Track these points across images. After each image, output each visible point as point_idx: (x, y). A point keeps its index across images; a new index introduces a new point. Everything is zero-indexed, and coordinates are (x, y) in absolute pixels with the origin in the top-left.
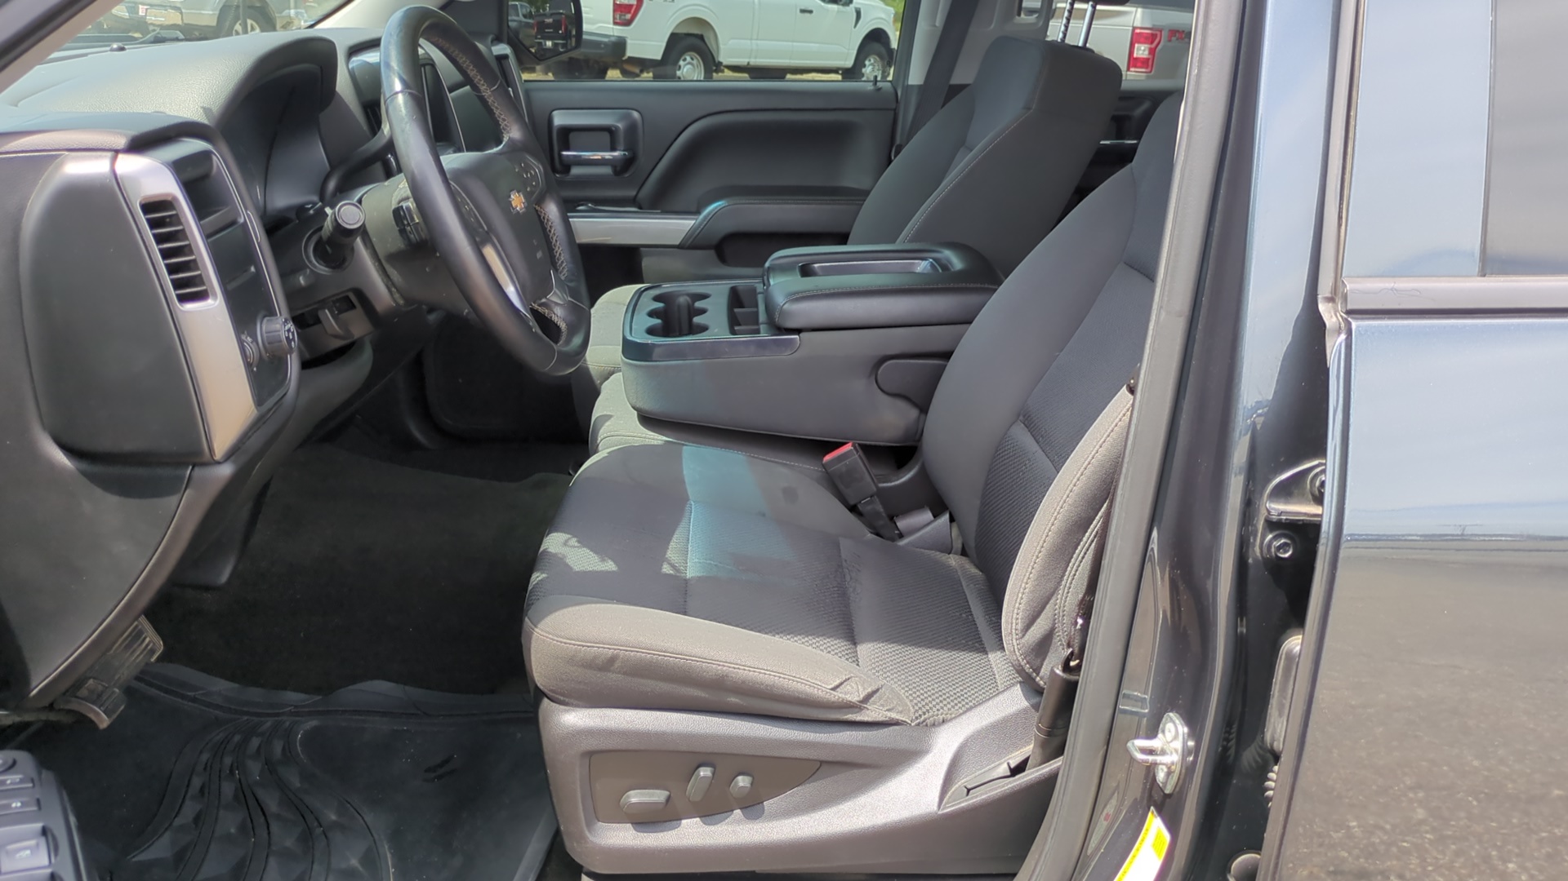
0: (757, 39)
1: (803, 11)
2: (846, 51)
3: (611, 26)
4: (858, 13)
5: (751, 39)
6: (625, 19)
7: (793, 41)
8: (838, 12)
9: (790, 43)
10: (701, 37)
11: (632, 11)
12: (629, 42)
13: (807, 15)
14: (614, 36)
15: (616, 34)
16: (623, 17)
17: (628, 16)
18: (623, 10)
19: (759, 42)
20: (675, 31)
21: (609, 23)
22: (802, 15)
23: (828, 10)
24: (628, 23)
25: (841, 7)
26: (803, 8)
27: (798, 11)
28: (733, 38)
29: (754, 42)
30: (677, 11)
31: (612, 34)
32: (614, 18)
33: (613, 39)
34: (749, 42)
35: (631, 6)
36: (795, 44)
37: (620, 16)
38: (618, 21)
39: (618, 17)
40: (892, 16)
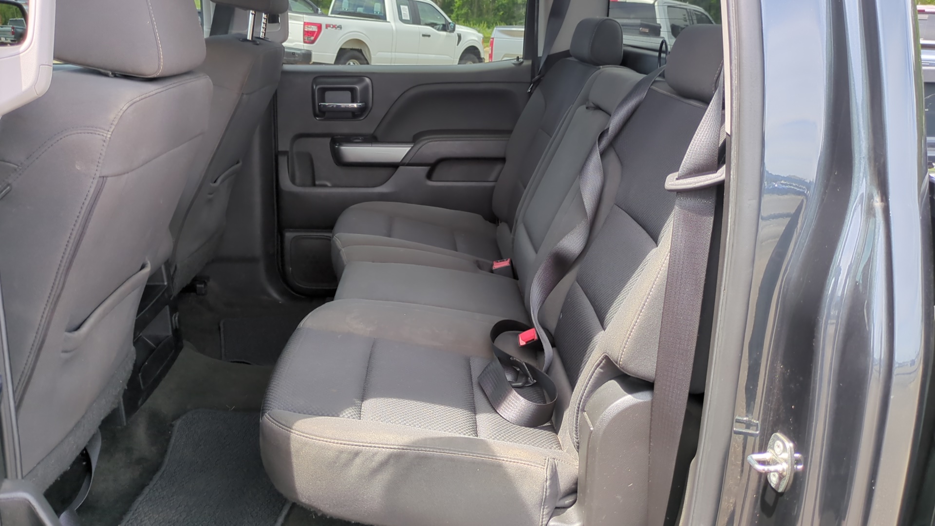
0: (395, 52)
1: (424, 35)
2: (452, 59)
3: (302, 44)
4: (460, 37)
5: (391, 52)
6: (311, 40)
7: (418, 53)
8: (447, 36)
9: (416, 55)
10: (360, 51)
11: (315, 35)
12: (313, 53)
13: (427, 38)
14: (304, 50)
15: (305, 48)
16: (309, 39)
17: (312, 38)
18: (309, 34)
19: (396, 54)
20: (343, 47)
21: (300, 42)
22: (424, 37)
23: (440, 35)
24: (313, 42)
25: (448, 33)
26: (424, 34)
27: (421, 35)
28: (379, 52)
29: (393, 53)
30: (343, 36)
31: (303, 48)
32: (304, 39)
33: (303, 52)
34: (390, 53)
35: (314, 32)
36: (419, 55)
37: (308, 38)
38: (306, 41)
39: (306, 38)
40: (482, 39)
